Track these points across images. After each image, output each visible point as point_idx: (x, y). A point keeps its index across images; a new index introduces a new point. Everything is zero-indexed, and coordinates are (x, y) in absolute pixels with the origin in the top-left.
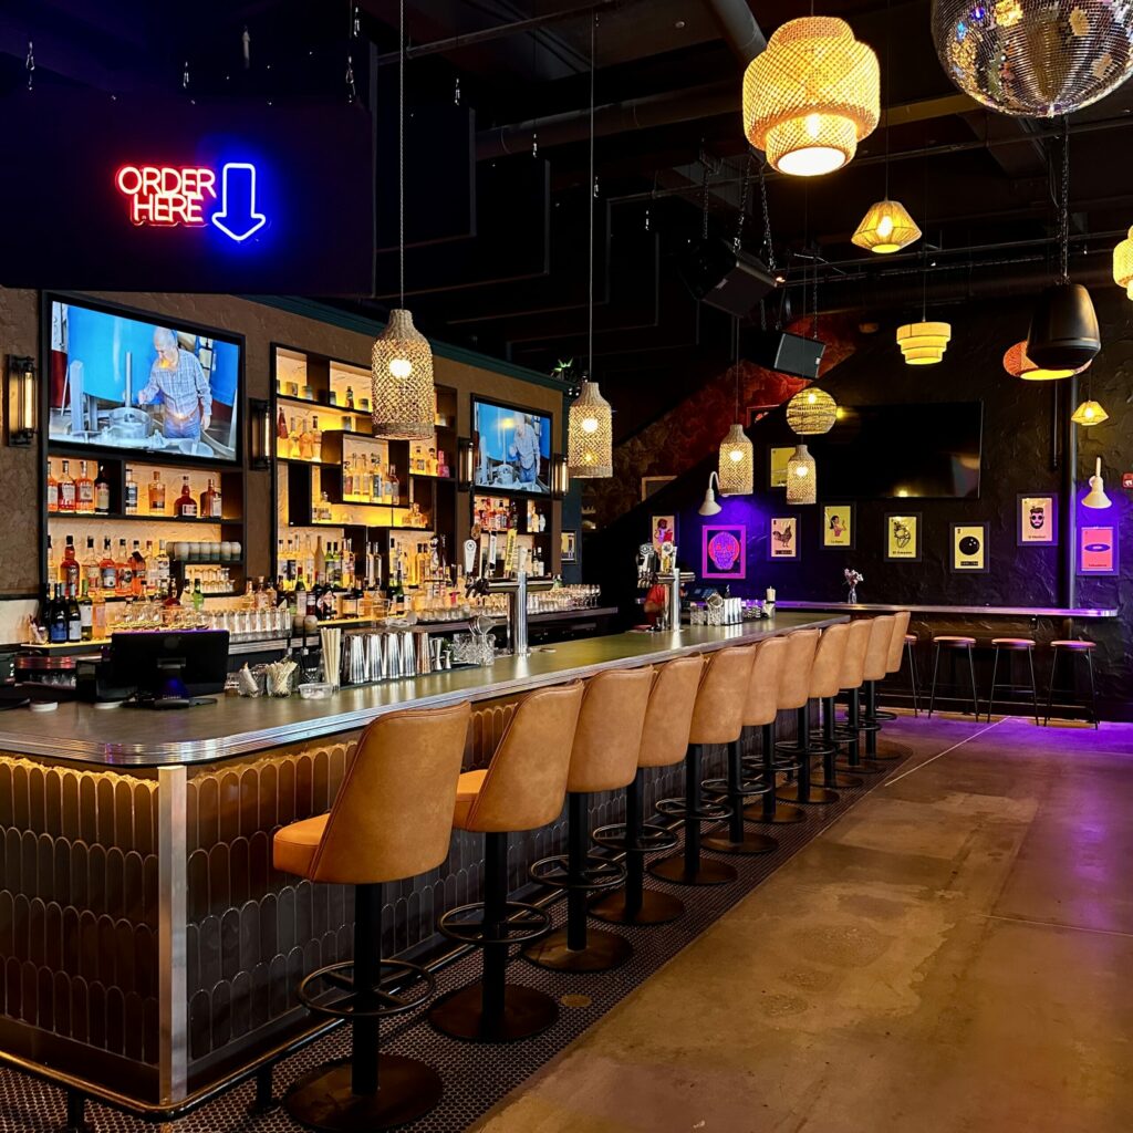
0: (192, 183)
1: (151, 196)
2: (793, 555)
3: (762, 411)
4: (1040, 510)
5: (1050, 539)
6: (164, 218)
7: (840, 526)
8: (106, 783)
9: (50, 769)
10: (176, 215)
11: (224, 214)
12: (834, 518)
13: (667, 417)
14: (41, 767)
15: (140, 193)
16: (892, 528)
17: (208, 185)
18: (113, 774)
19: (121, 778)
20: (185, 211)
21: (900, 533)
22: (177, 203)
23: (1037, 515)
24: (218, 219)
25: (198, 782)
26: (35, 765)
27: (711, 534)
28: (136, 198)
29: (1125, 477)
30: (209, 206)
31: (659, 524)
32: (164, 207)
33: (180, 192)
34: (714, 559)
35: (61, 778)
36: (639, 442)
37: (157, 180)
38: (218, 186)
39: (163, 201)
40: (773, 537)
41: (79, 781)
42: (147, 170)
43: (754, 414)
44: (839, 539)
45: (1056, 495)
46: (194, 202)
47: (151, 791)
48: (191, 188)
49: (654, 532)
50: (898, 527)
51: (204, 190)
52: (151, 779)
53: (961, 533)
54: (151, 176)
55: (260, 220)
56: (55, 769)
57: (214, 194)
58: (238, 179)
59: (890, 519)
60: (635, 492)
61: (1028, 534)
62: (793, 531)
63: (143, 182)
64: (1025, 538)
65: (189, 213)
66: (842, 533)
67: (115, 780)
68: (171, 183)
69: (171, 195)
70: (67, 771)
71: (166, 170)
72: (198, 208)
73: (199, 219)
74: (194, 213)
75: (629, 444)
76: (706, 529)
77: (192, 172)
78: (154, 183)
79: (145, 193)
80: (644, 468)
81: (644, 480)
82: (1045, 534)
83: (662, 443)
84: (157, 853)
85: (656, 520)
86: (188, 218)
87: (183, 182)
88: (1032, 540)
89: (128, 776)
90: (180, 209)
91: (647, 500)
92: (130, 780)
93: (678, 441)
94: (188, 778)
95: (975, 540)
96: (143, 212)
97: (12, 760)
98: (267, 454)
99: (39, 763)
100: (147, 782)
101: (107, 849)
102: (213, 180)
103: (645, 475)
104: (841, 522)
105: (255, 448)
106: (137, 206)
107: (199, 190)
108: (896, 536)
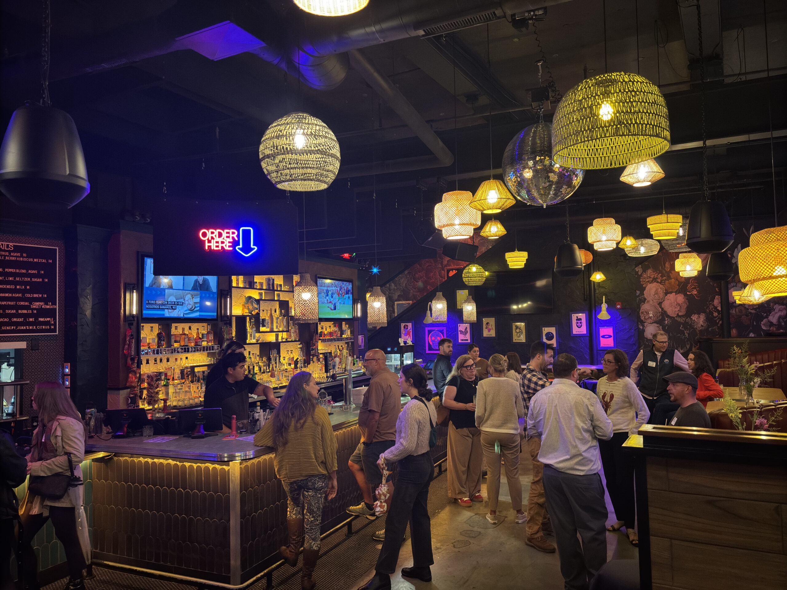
0: (228, 235)
1: (212, 240)
2: (469, 341)
3: (452, 270)
4: (580, 319)
5: (586, 333)
6: (217, 249)
7: (490, 327)
8: (207, 468)
9: (182, 463)
10: (222, 247)
11: (241, 246)
12: (487, 323)
13: (406, 272)
14: (178, 463)
15: (208, 239)
16: (514, 328)
17: (235, 236)
18: (210, 465)
19: (214, 466)
20: (226, 246)
21: (518, 331)
22: (223, 243)
23: (579, 322)
24: (239, 248)
25: (243, 466)
26: (175, 462)
27: (430, 332)
28: (207, 241)
29: (617, 304)
30: (235, 243)
31: (404, 327)
32: (217, 244)
33: (224, 239)
34: (431, 343)
35: (187, 467)
36: (393, 284)
37: (215, 234)
38: (238, 236)
39: (217, 242)
40: (459, 332)
41: (195, 467)
42: (211, 230)
43: (448, 271)
44: (489, 333)
45: (587, 312)
46: (229, 242)
47: (227, 470)
48: (228, 237)
49: (402, 331)
50: (517, 327)
51: (233, 238)
52: (226, 466)
53: (546, 330)
54: (212, 233)
55: (254, 248)
56: (184, 463)
57: (237, 239)
58: (246, 234)
59: (513, 324)
60: (392, 309)
61: (576, 330)
62: (468, 330)
63: (209, 235)
64: (574, 332)
65: (227, 246)
66: (491, 331)
67: (211, 467)
68: (220, 235)
69: (220, 240)
70: (189, 464)
71: (218, 230)
72: (231, 244)
73: (231, 249)
74: (229, 246)
75: (388, 285)
76: (427, 329)
77: (228, 231)
78: (213, 235)
79: (210, 239)
80: (396, 297)
81: (396, 303)
82: (583, 330)
83: (404, 285)
84: (229, 493)
85: (403, 325)
86: (227, 248)
87: (224, 235)
88: (577, 333)
89: (216, 465)
90: (224, 245)
91: (398, 315)
92: (218, 466)
93: (412, 284)
94: (240, 465)
95: (552, 334)
96: (209, 247)
97: (164, 461)
98: (228, 314)
99: (177, 461)
100: (224, 467)
101: (207, 494)
102: (236, 233)
103: (396, 301)
104: (490, 325)
105: (223, 312)
106: (207, 244)
107: (231, 238)
108: (516, 332)
